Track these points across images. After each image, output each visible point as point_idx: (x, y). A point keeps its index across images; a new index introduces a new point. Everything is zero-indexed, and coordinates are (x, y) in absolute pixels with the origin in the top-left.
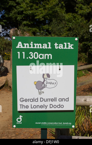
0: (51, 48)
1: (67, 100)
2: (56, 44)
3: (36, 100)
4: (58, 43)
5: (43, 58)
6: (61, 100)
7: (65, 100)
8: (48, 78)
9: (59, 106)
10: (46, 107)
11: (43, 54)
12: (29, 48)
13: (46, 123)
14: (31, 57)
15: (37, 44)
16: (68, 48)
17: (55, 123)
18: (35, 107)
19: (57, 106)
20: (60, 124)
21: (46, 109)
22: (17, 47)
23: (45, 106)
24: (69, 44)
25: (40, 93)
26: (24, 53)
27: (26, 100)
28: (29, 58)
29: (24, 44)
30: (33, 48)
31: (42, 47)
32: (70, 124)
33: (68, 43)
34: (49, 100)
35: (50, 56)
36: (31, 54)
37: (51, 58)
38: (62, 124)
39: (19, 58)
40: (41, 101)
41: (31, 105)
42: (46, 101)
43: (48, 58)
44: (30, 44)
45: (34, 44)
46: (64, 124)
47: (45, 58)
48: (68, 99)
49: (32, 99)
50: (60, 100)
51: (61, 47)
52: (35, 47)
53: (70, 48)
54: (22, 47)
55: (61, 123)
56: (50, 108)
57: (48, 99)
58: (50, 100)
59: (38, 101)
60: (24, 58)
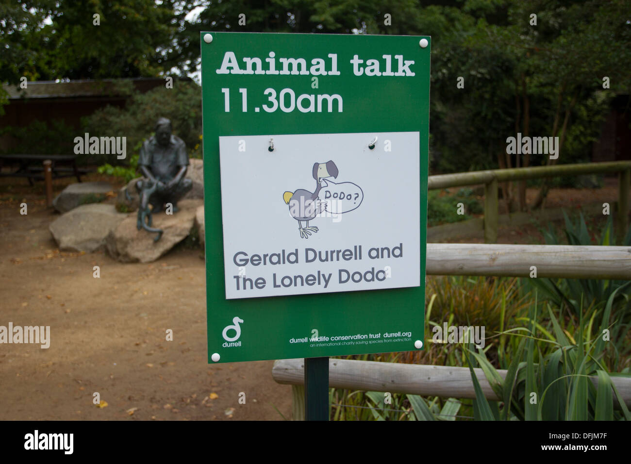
0: (338, 73)
1: (397, 252)
2: (356, 61)
3: (293, 258)
4: (364, 57)
5: (313, 110)
6: (378, 253)
7: (391, 253)
8: (332, 179)
9: (369, 276)
10: (327, 282)
11: (313, 96)
12: (263, 72)
13: (327, 339)
14: (271, 105)
15: (292, 60)
16: (397, 74)
17: (359, 337)
18: (287, 282)
19: (363, 277)
20: (373, 339)
21: (326, 287)
22: (218, 72)
23: (324, 275)
24: (400, 58)
25: (304, 233)
26: (244, 91)
27: (256, 260)
28: (262, 109)
29: (245, 59)
30: (277, 73)
31: (308, 69)
32: (406, 337)
33: (396, 57)
34: (335, 255)
35: (335, 102)
36: (270, 94)
37: (340, 110)
38: (382, 338)
39: (227, 109)
40: (307, 261)
41: (275, 275)
42: (327, 260)
43: (330, 110)
44: (267, 60)
45: (281, 60)
46: (387, 338)
47: (320, 110)
48: (401, 248)
49: (279, 256)
50: (374, 253)
51: (372, 71)
52: (285, 71)
53: (403, 74)
54: (236, 71)
55: (378, 336)
56: (341, 282)
57: (332, 252)
58: (341, 254)
59: (297, 261)
60: (245, 109)
